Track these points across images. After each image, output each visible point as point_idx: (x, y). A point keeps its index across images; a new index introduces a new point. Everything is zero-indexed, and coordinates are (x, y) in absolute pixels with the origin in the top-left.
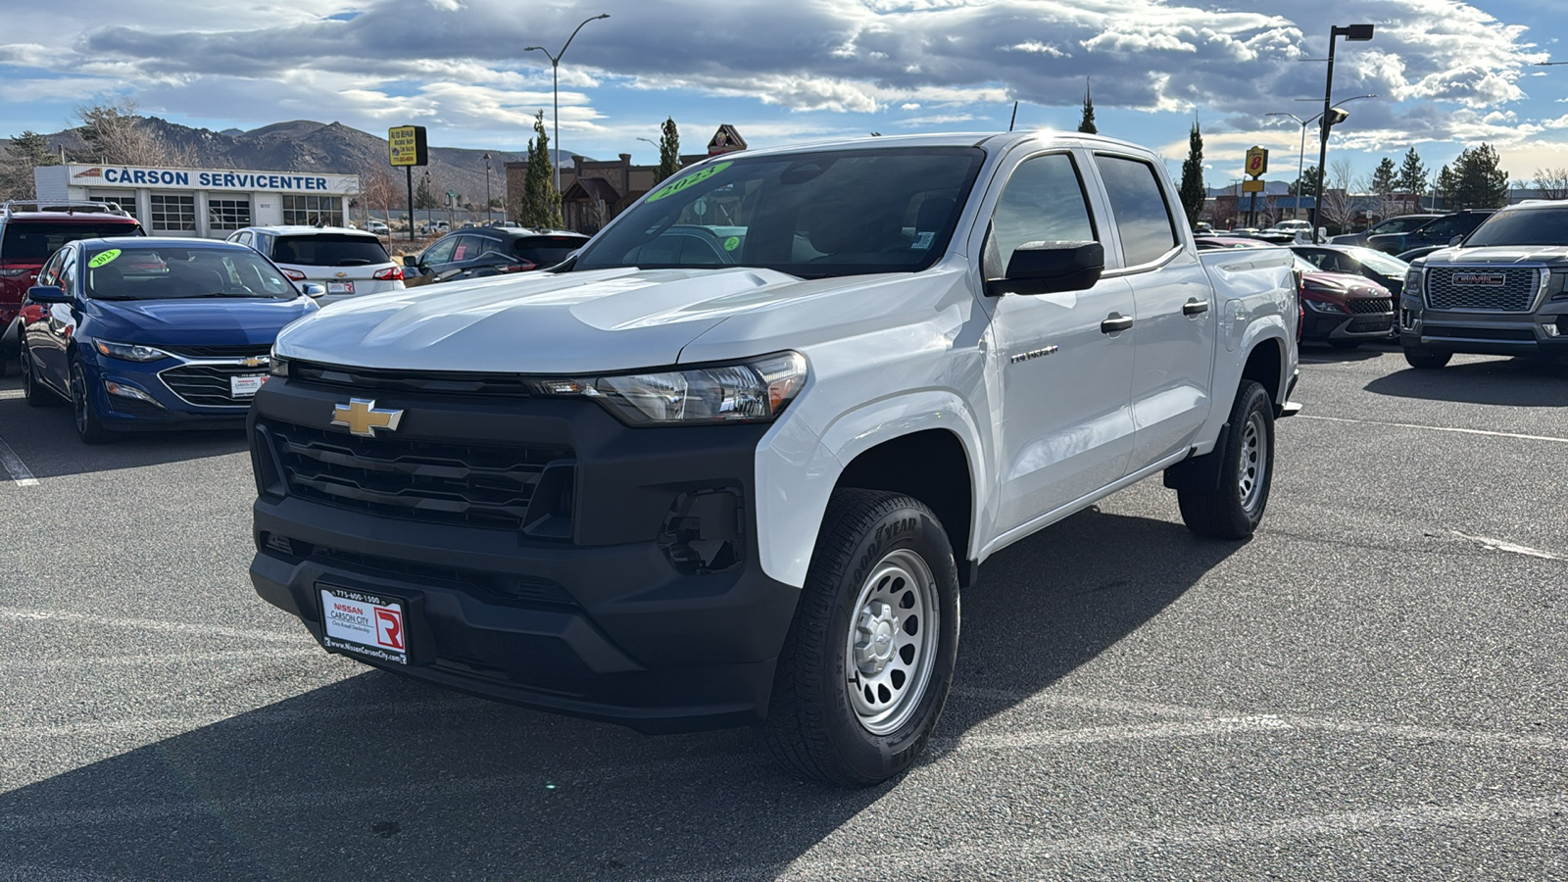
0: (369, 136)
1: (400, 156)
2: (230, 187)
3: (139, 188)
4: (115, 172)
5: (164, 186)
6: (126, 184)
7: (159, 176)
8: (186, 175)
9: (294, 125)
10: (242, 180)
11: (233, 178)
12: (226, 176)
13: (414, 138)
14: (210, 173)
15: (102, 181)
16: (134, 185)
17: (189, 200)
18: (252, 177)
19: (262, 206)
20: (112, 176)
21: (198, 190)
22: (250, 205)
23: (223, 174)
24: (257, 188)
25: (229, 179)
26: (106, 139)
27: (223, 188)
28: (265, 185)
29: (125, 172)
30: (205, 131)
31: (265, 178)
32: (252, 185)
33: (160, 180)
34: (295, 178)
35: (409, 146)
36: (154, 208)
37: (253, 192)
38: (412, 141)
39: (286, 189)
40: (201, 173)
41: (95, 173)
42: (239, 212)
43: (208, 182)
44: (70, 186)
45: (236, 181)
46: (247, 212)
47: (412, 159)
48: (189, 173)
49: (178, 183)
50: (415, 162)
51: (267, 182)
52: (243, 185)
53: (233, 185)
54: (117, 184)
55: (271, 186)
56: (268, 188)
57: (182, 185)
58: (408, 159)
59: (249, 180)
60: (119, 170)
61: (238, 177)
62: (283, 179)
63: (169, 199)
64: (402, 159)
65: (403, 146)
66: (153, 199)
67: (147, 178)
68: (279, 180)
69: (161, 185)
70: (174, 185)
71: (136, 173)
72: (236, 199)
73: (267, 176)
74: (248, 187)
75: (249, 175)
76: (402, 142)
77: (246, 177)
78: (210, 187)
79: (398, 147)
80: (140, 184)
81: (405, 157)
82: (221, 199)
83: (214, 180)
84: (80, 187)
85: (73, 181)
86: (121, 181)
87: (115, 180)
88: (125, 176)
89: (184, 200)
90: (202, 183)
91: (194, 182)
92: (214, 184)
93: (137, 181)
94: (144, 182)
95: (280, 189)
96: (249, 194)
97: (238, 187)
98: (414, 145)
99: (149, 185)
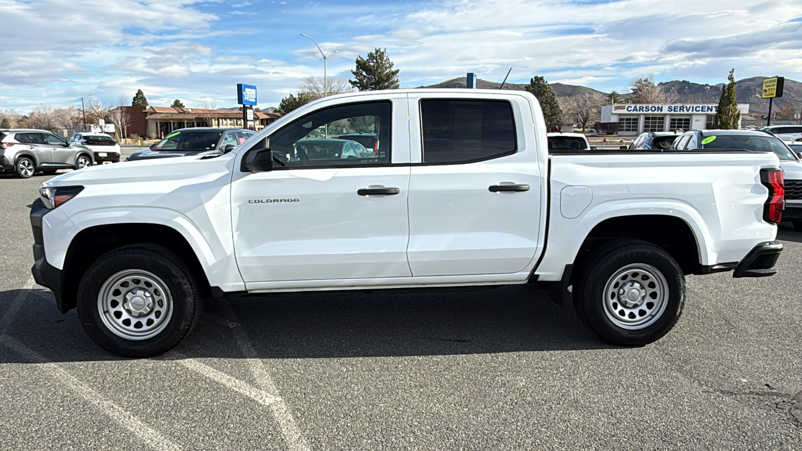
0: (795, 82)
1: (767, 93)
2: (682, 112)
3: (640, 114)
4: (631, 107)
5: (652, 112)
6: (635, 112)
7: (650, 108)
8: (662, 107)
9: (753, 79)
10: (688, 108)
11: (684, 108)
12: (680, 107)
13: (776, 83)
14: (673, 106)
15: (625, 111)
16: (638, 112)
17: (662, 118)
18: (693, 107)
19: (696, 120)
20: (629, 109)
21: (666, 114)
22: (691, 120)
23: (679, 106)
24: (695, 112)
25: (682, 109)
26: (640, 93)
27: (678, 112)
28: (699, 110)
29: (635, 107)
30: (707, 85)
31: (699, 107)
32: (693, 111)
33: (650, 110)
34: (715, 107)
35: (773, 87)
36: (645, 122)
37: (693, 114)
38: (775, 85)
39: (709, 112)
40: (669, 106)
41: (623, 108)
42: (685, 123)
43: (672, 110)
44: (612, 114)
45: (685, 109)
46: (688, 123)
47: (773, 94)
48: (663, 106)
49: (658, 111)
50: (774, 96)
51: (700, 109)
52: (688, 111)
53: (683, 111)
54: (631, 112)
55: (702, 111)
56: (700, 112)
57: (659, 112)
58: (771, 95)
59: (691, 109)
60: (633, 106)
61: (686, 107)
62: (708, 107)
63: (653, 118)
64: (768, 95)
65: (769, 88)
66: (646, 118)
67: (644, 109)
68: (706, 108)
69: (650, 112)
70: (656, 112)
71: (640, 107)
72: (683, 117)
73: (701, 106)
74: (690, 112)
75: (692, 106)
76: (770, 86)
77: (690, 107)
78: (672, 112)
79: (767, 89)
80: (641, 112)
81: (770, 93)
82: (677, 118)
83: (675, 109)
84: (616, 114)
85: (614, 112)
86: (633, 111)
87: (631, 110)
88: (635, 109)
89: (660, 119)
90: (669, 111)
91: (665, 110)
92: (674, 111)
93: (640, 111)
94: (643, 111)
95: (706, 112)
96: (690, 115)
97: (686, 112)
98: (775, 87)
99: (645, 112)
